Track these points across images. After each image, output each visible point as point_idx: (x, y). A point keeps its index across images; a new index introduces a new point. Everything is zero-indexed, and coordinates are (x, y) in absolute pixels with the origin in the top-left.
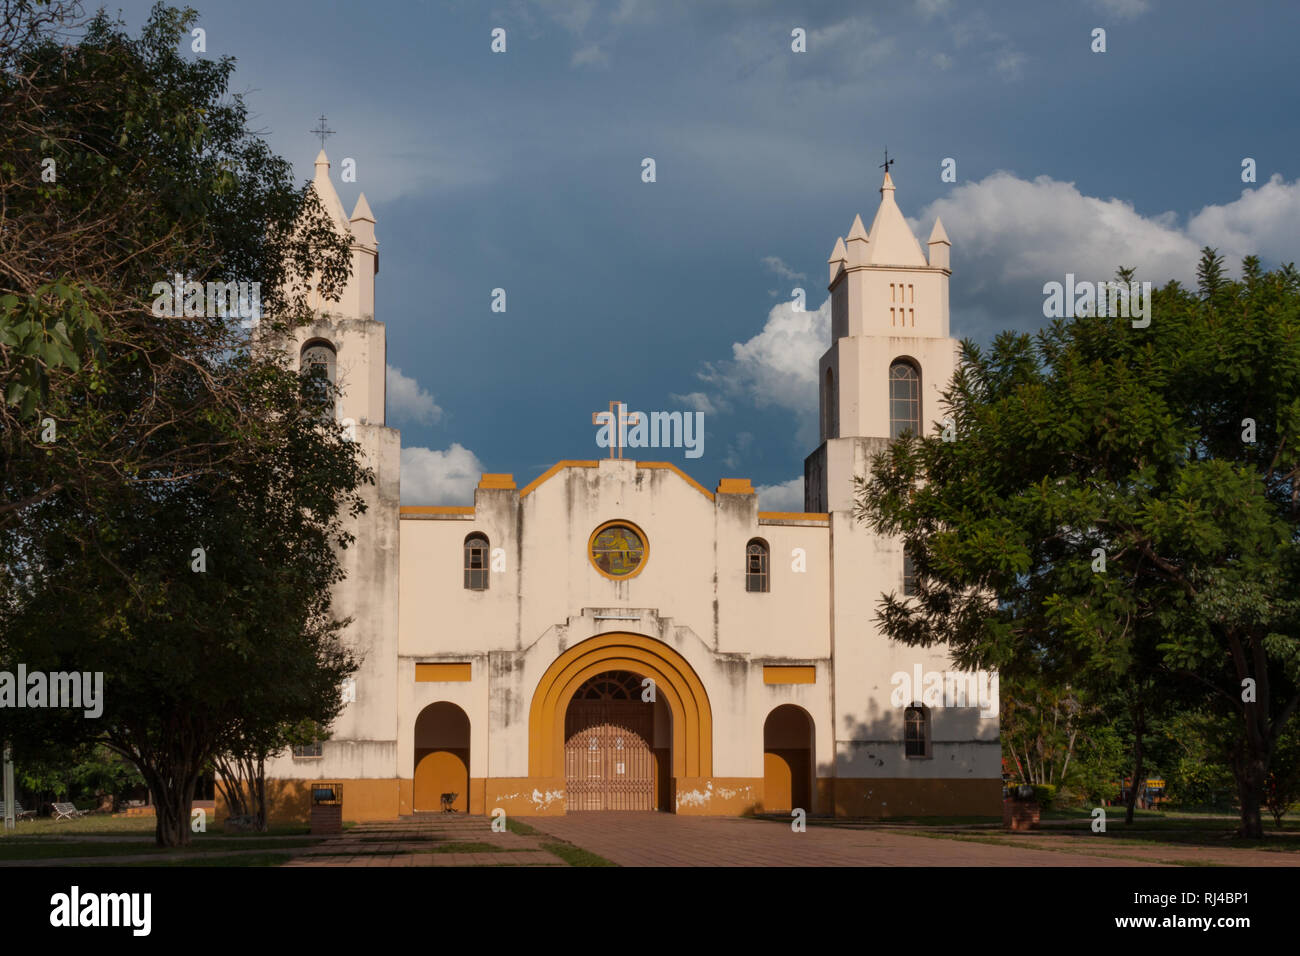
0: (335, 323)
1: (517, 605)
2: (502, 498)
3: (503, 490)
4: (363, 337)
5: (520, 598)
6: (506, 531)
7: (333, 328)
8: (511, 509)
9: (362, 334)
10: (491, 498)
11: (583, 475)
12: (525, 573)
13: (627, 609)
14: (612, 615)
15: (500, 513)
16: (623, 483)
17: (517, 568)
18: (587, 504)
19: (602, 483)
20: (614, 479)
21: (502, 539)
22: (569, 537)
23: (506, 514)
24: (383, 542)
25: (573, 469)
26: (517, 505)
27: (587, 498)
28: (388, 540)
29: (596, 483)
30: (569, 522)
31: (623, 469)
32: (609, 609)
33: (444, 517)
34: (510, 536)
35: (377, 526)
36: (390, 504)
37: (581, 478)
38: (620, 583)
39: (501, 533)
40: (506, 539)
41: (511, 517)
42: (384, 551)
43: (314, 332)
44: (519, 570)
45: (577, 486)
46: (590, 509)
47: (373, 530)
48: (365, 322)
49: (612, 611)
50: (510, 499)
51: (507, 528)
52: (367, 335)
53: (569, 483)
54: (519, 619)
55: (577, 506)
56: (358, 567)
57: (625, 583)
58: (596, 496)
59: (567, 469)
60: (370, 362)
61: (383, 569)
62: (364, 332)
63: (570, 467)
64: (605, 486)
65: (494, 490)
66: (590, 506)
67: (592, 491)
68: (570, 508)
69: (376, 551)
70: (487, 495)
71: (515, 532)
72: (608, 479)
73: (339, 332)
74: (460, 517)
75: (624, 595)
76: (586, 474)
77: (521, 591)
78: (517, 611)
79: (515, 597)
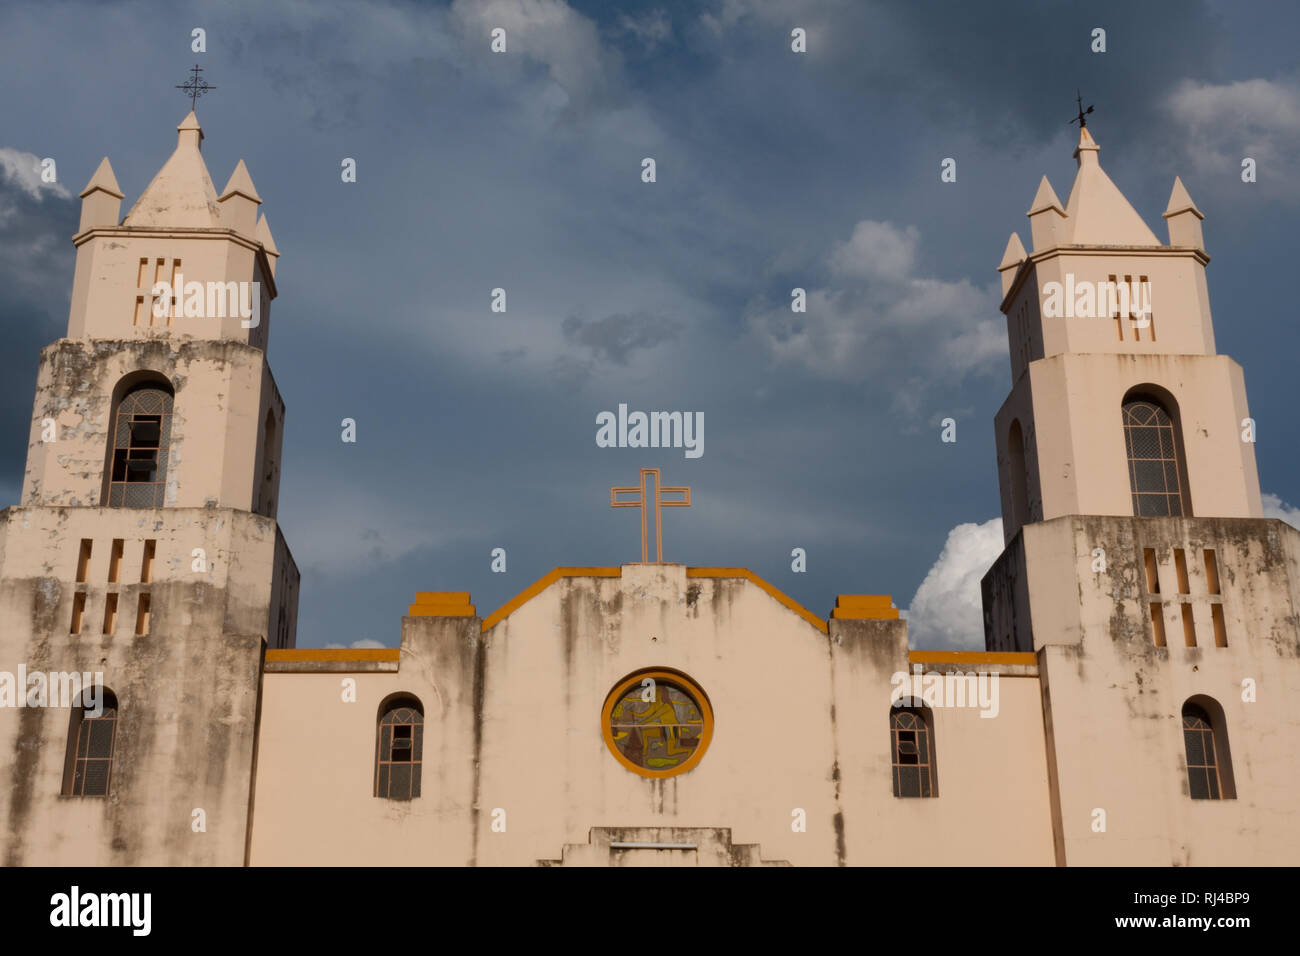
0: (175, 348)
1: (469, 827)
2: (449, 633)
3: (451, 619)
4: (221, 369)
5: (476, 812)
6: (454, 691)
7: (172, 355)
8: (463, 651)
9: (220, 364)
10: (428, 634)
11: (593, 591)
12: (486, 767)
13: (673, 829)
14: (644, 840)
15: (444, 660)
16: (664, 603)
17: (472, 757)
18: (601, 641)
19: (627, 603)
20: (648, 597)
21: (447, 705)
22: (568, 700)
23: (455, 661)
24: (227, 710)
25: (576, 582)
26: (474, 644)
27: (599, 630)
28: (236, 707)
29: (617, 604)
30: (568, 674)
31: (664, 579)
32: (638, 829)
33: (343, 666)
34: (460, 699)
35: (217, 683)
36: (243, 642)
37: (590, 596)
38: (662, 782)
39: (445, 693)
40: (454, 705)
41: (464, 667)
42: (227, 727)
43: (138, 361)
44: (476, 761)
45: (582, 609)
46: (606, 650)
47: (209, 688)
48: (225, 346)
49: (644, 834)
50: (463, 634)
51: (455, 685)
52: (228, 366)
53: (567, 605)
54: (475, 853)
55: (582, 645)
56: (177, 757)
57: (669, 783)
58: (616, 627)
59: (563, 582)
60: (231, 410)
61: (223, 760)
62: (224, 361)
63: (570, 578)
64: (633, 608)
65: (435, 619)
66: (605, 644)
67: (609, 619)
68: (569, 648)
69: (212, 727)
70: (422, 628)
71: (470, 694)
72: (637, 597)
73: (181, 362)
74: (371, 667)
75: (669, 805)
76: (598, 589)
77: (479, 799)
78: (470, 837)
79: (467, 812)
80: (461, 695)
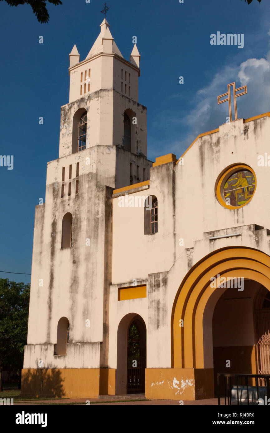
0: (86, 98)
1: (172, 240)
2: (164, 170)
3: (164, 165)
4: (98, 100)
5: (175, 234)
6: (166, 191)
7: (86, 101)
8: (168, 175)
9: (97, 99)
10: (158, 172)
11: (210, 140)
12: (177, 217)
13: (232, 228)
14: (222, 234)
15: (163, 180)
16: (235, 137)
17: (173, 214)
18: (213, 159)
19: (222, 141)
20: (229, 136)
21: (164, 197)
22: (203, 185)
23: (166, 180)
24: (98, 213)
25: (204, 138)
26: (172, 172)
27: (212, 155)
28: (100, 212)
29: (218, 142)
30: (203, 175)
31: (235, 127)
32: (219, 231)
33: (133, 191)
34: (168, 194)
35: (95, 205)
36: (101, 189)
37: (208, 142)
38: (238, 210)
39: (163, 193)
40: (166, 196)
41: (169, 181)
42: (98, 218)
43: (78, 106)
44: (174, 216)
45: (206, 148)
46: (215, 162)
47: (93, 207)
48: (98, 92)
49: (221, 232)
50: (168, 169)
51: (167, 189)
52: (100, 98)
53: (201, 148)
54: (175, 250)
55: (206, 162)
56: (87, 231)
57: (240, 210)
58: (218, 152)
59: (199, 140)
60: (101, 113)
61: (98, 230)
62: (98, 97)
63: (201, 137)
64: (224, 143)
65: (159, 166)
66: (215, 159)
67: (215, 149)
68: (202, 165)
69: (95, 219)
70: (156, 170)
71: (171, 191)
72: (226, 137)
73: (88, 102)
74: (140, 189)
75: (241, 219)
76: (211, 139)
77: (175, 229)
78: (173, 244)
79: (172, 235)
80: (168, 192)
